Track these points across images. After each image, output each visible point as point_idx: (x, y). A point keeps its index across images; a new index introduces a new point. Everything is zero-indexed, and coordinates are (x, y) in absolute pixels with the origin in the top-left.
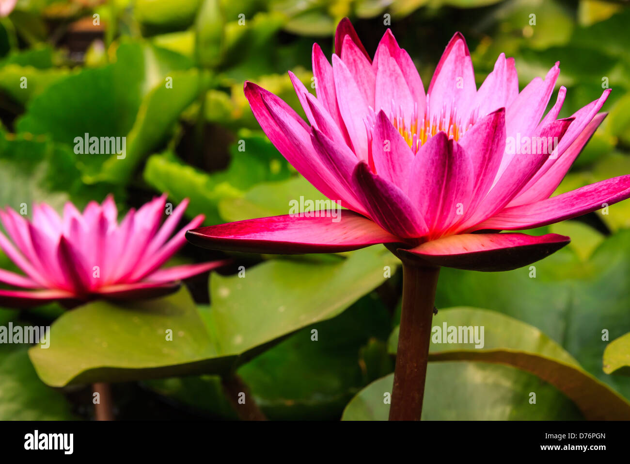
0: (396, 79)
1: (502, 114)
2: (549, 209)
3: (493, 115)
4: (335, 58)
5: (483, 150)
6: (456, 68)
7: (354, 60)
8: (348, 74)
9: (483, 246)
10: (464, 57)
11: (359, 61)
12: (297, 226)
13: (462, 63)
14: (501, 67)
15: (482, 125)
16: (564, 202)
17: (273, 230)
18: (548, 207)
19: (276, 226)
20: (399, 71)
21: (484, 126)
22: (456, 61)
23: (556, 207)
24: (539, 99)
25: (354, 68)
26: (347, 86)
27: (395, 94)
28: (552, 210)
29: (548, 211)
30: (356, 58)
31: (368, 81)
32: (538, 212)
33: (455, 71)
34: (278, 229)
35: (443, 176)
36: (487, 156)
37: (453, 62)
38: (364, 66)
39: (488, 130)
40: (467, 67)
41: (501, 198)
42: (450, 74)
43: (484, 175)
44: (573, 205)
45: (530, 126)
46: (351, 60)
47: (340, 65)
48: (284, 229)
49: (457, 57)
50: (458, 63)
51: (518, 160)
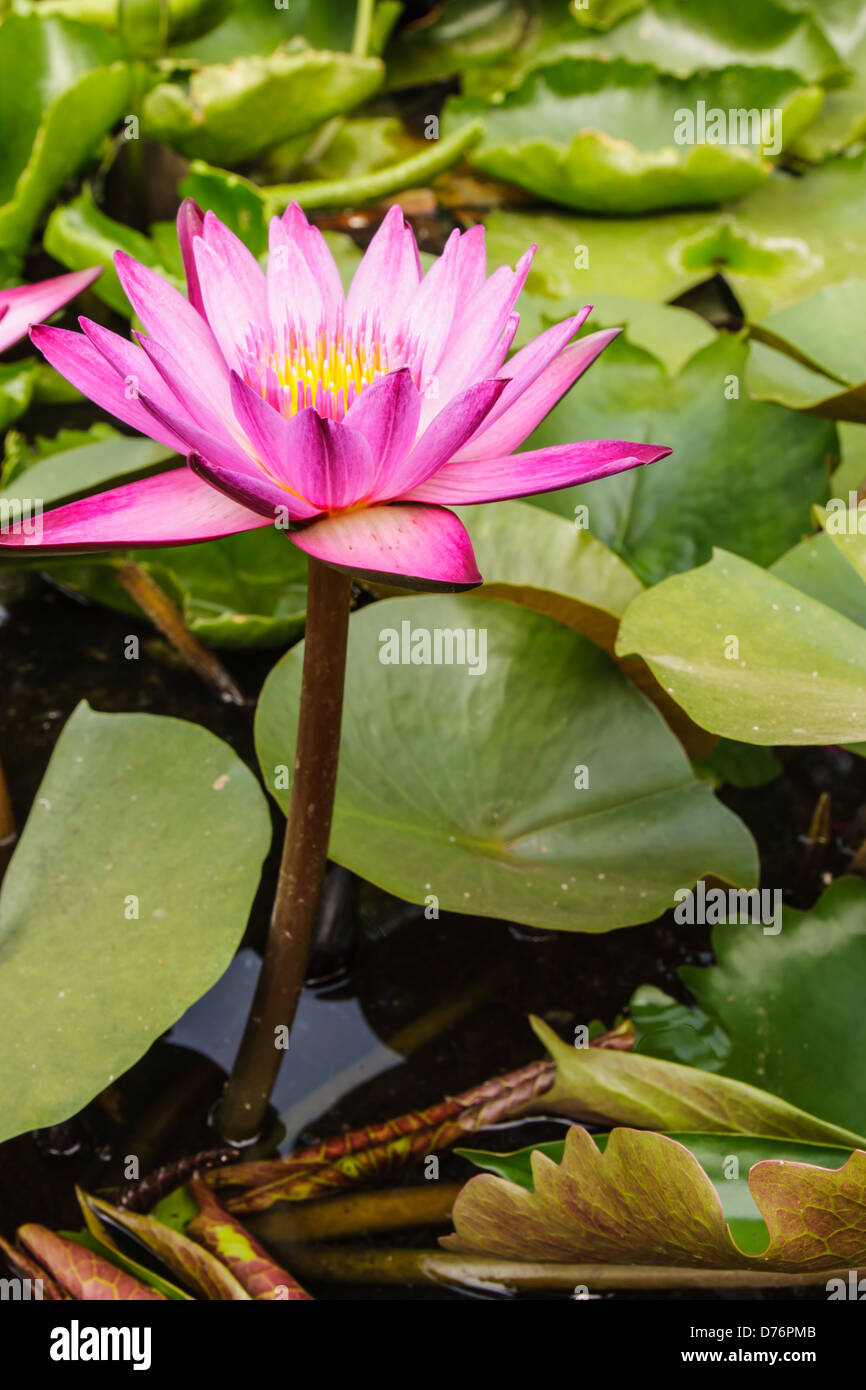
0: (297, 266)
1: (405, 374)
2: (505, 471)
3: (393, 376)
4: (198, 242)
5: (384, 418)
6: (391, 246)
7: (225, 246)
8: (221, 264)
9: (400, 530)
10: (402, 231)
11: (231, 247)
12: (146, 499)
13: (401, 240)
14: (453, 252)
15: (380, 387)
16: (523, 465)
17: (111, 511)
18: (502, 469)
19: (116, 503)
20: (300, 255)
21: (382, 389)
22: (391, 237)
23: (512, 471)
24: (500, 304)
25: (225, 257)
26: (219, 281)
27: (296, 288)
28: (508, 474)
29: (501, 476)
30: (228, 243)
31: (247, 273)
32: (489, 475)
33: (390, 252)
34: (119, 508)
35: (323, 458)
36: (391, 425)
37: (387, 239)
38: (238, 252)
39: (387, 394)
40: (407, 246)
41: (420, 470)
42: (382, 257)
43: (391, 446)
44: (534, 472)
45: (486, 344)
46: (220, 246)
47: (206, 251)
48: (126, 506)
49: (392, 231)
50: (394, 240)
51: (436, 428)
